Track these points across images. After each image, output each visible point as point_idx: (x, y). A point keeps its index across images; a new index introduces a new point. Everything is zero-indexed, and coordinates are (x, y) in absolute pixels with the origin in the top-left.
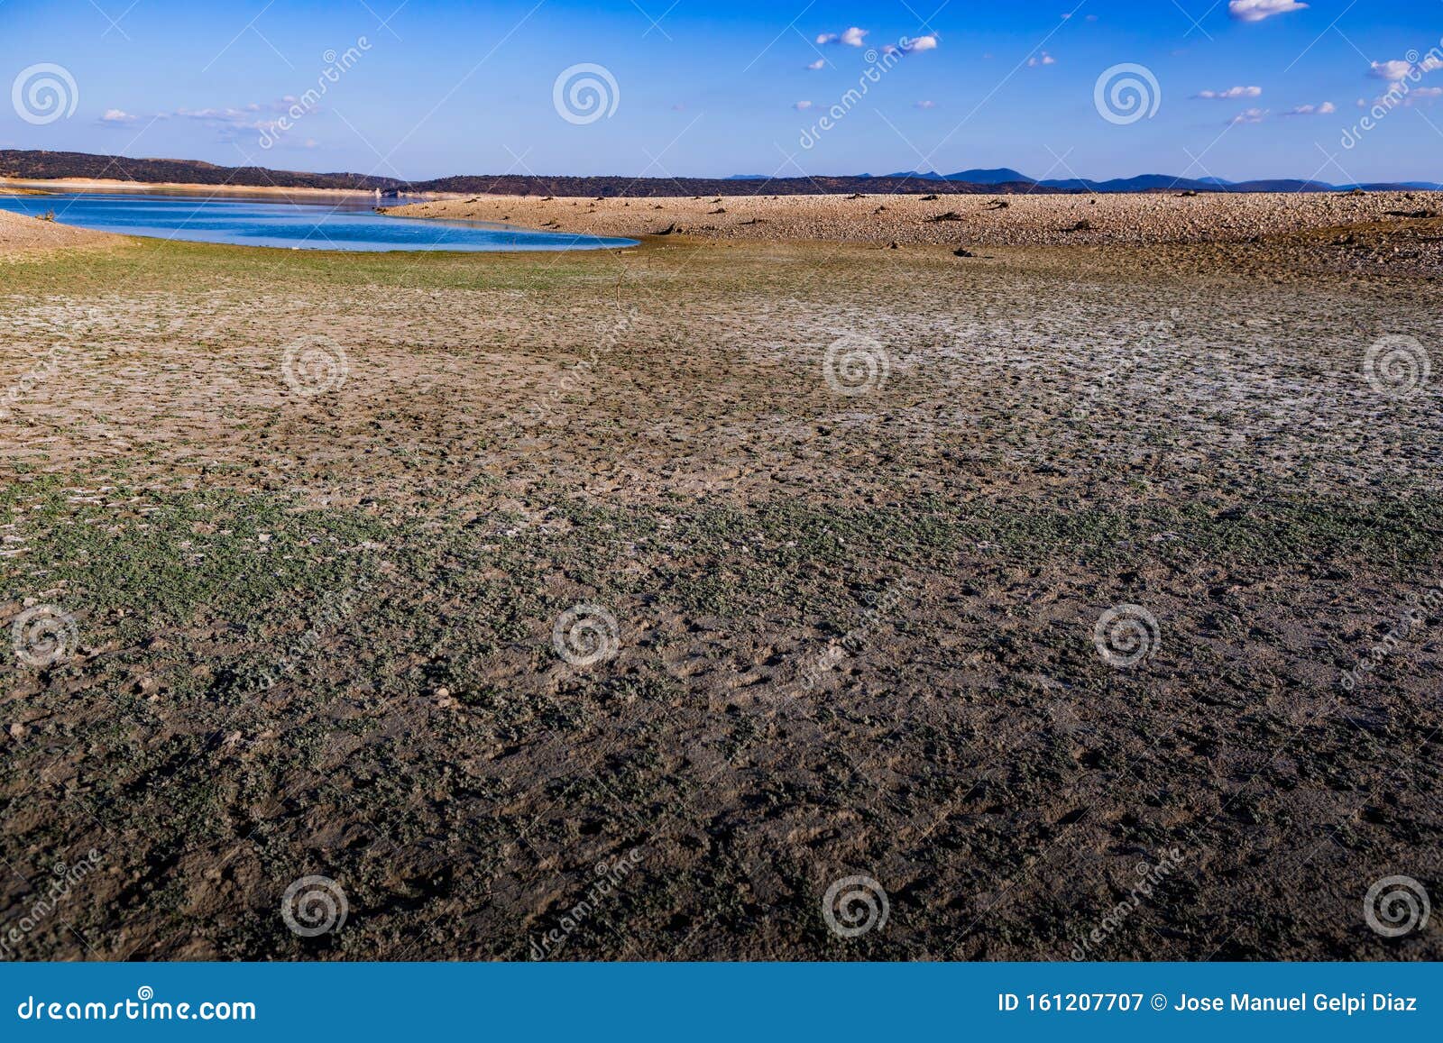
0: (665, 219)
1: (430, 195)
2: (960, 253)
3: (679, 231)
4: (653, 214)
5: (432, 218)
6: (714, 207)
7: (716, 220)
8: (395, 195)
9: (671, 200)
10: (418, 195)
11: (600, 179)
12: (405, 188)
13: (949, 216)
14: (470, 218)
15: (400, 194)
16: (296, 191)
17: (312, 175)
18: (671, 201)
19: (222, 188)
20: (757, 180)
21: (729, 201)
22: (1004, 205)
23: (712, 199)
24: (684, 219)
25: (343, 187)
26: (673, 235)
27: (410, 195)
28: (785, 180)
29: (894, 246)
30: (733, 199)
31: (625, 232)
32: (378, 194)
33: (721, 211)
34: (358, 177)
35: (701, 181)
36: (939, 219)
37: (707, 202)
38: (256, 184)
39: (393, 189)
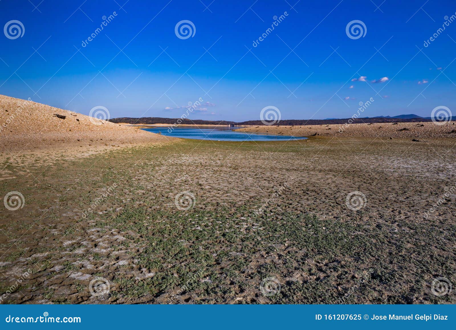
0: (313, 131)
1: (243, 126)
2: (414, 140)
3: (318, 135)
4: (309, 130)
5: (247, 132)
6: (327, 128)
7: (329, 131)
8: (234, 126)
9: (314, 126)
10: (239, 126)
11: (288, 120)
12: (236, 124)
13: (405, 129)
14: (257, 132)
15: (235, 126)
16: (209, 125)
17: (213, 121)
19: (192, 125)
20: (333, 120)
21: (331, 126)
22: (422, 125)
23: (326, 125)
24: (319, 131)
25: (221, 124)
26: (316, 136)
27: (237, 126)
28: (342, 119)
29: (391, 139)
30: (332, 125)
31: (302, 135)
32: (229, 126)
33: (329, 129)
34: (224, 121)
35: (317, 120)
36: (401, 130)
37: (324, 126)
38: (199, 124)
39: (233, 124)
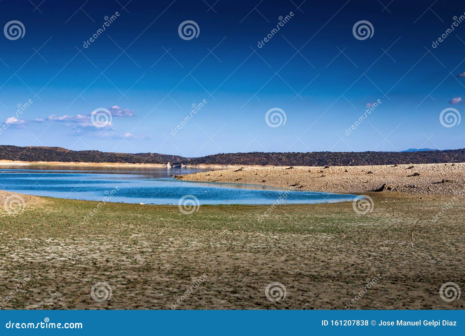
0: (377, 180)
1: (202, 166)
3: (389, 189)
4: (368, 177)
6: (410, 172)
7: (414, 181)
8: (180, 167)
10: (194, 166)
11: (316, 153)
12: (186, 161)
14: (239, 182)
15: (183, 166)
16: (117, 165)
17: (128, 155)
18: (377, 168)
19: (72, 164)
20: (425, 152)
21: (419, 167)
23: (407, 166)
24: (391, 181)
25: (147, 162)
26: (385, 192)
27: (189, 166)
30: (422, 166)
31: (350, 190)
32: (169, 166)
33: (416, 174)
34: (156, 155)
35: (386, 153)
37: (402, 168)
38: (92, 161)
39: (178, 162)
